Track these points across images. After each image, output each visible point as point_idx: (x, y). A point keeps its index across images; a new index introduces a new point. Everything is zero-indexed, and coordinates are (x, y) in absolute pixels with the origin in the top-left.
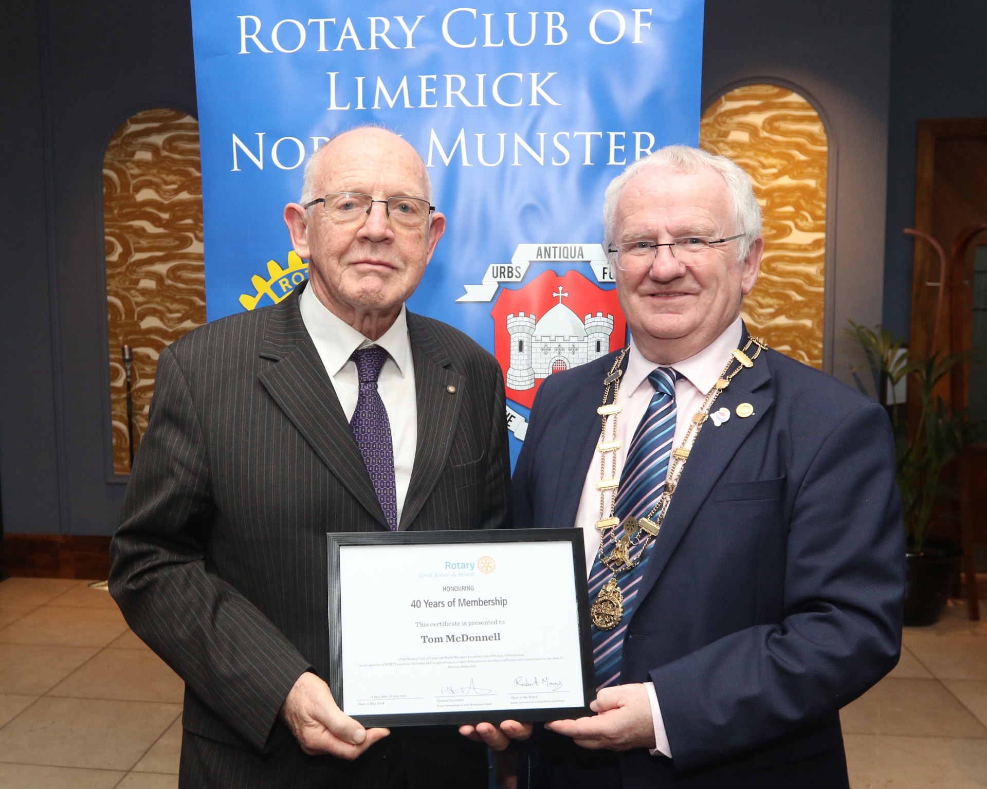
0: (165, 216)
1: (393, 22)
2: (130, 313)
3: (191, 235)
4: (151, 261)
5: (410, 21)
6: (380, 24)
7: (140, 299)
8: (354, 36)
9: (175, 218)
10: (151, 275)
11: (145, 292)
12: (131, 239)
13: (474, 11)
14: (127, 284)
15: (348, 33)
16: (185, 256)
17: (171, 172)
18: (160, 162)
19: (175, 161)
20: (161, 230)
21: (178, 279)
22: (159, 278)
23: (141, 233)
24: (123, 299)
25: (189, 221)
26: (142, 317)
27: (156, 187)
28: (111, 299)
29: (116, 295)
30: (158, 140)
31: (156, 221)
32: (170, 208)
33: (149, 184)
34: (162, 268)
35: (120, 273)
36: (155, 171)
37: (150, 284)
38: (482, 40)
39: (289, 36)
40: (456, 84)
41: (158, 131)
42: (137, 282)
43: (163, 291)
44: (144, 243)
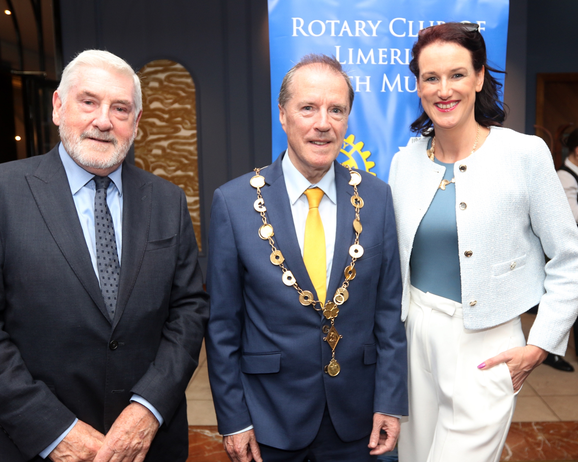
0: (166, 116)
1: (367, 24)
2: (147, 167)
3: (180, 126)
4: (159, 140)
5: (375, 23)
6: (360, 24)
7: (153, 160)
8: (348, 30)
9: (171, 117)
10: (159, 147)
11: (155, 156)
12: (148, 129)
13: (404, 20)
14: (146, 152)
15: (345, 28)
16: (177, 137)
17: (169, 93)
18: (163, 88)
19: (171, 88)
20: (164, 124)
21: (173, 149)
22: (163, 149)
23: (153, 125)
24: (144, 160)
25: (179, 119)
26: (154, 169)
27: (161, 101)
28: (137, 160)
29: (140, 157)
30: (162, 76)
31: (161, 119)
32: (169, 112)
33: (157, 100)
34: (165, 144)
35: (142, 147)
36: (160, 92)
37: (158, 152)
38: (408, 33)
39: (317, 29)
40: (396, 53)
41: (162, 71)
42: (151, 151)
43: (165, 155)
44: (155, 130)
